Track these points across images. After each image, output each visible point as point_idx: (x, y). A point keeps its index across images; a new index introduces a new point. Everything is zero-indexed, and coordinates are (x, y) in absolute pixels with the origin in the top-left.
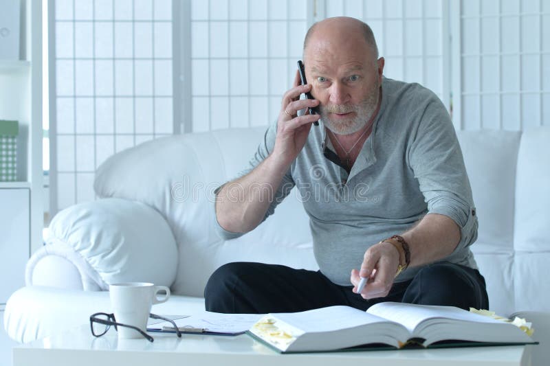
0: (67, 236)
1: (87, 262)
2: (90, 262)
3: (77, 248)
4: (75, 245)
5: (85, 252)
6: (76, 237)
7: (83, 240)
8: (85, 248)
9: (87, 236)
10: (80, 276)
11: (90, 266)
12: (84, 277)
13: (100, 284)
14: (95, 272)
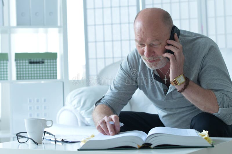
0: (72, 102)
1: (80, 113)
2: (81, 113)
3: (76, 106)
4: (75, 105)
5: (79, 109)
6: (75, 102)
7: (77, 104)
8: (79, 107)
9: (79, 102)
10: (77, 119)
11: (81, 115)
12: (79, 120)
13: (86, 123)
14: (83, 118)
